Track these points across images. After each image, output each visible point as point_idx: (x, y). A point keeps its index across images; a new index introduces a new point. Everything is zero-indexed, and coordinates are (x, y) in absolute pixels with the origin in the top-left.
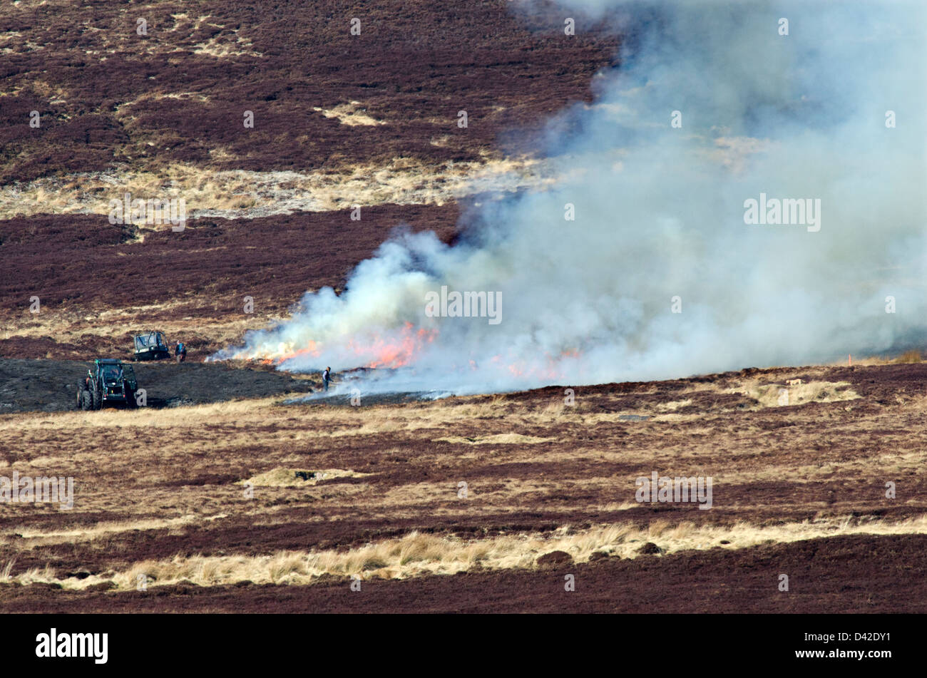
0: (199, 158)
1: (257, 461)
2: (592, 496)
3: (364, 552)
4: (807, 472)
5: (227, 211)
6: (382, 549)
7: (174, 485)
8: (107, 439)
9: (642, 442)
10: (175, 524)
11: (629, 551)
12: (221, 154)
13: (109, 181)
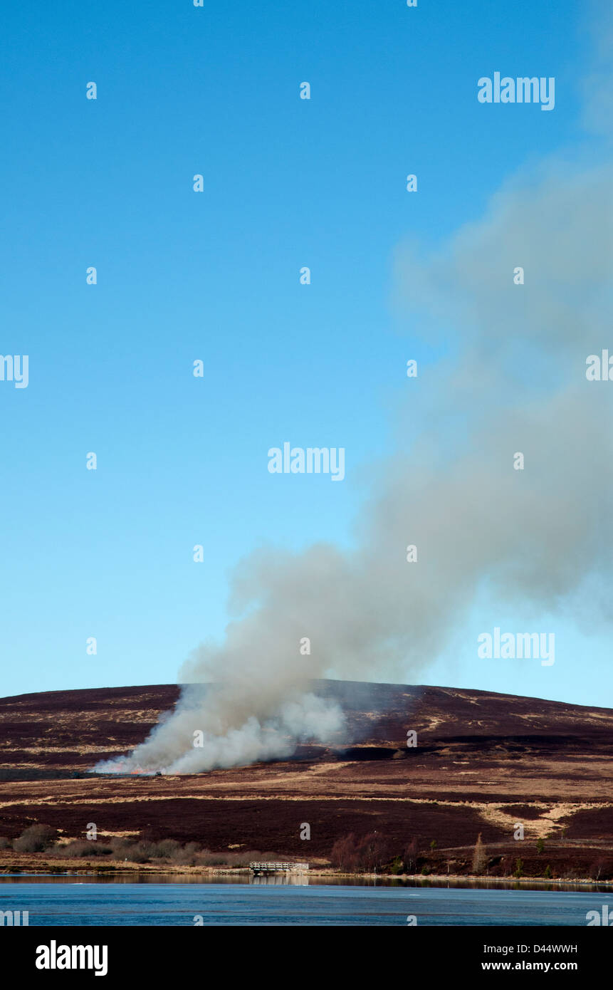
0: (90, 744)
1: (95, 786)
2: (142, 792)
3: (109, 799)
4: (172, 789)
5: (94, 752)
6: (112, 799)
7: (83, 789)
8: (74, 783)
9: (150, 785)
10: (83, 795)
11: (147, 800)
12: (93, 744)
13: (77, 747)
